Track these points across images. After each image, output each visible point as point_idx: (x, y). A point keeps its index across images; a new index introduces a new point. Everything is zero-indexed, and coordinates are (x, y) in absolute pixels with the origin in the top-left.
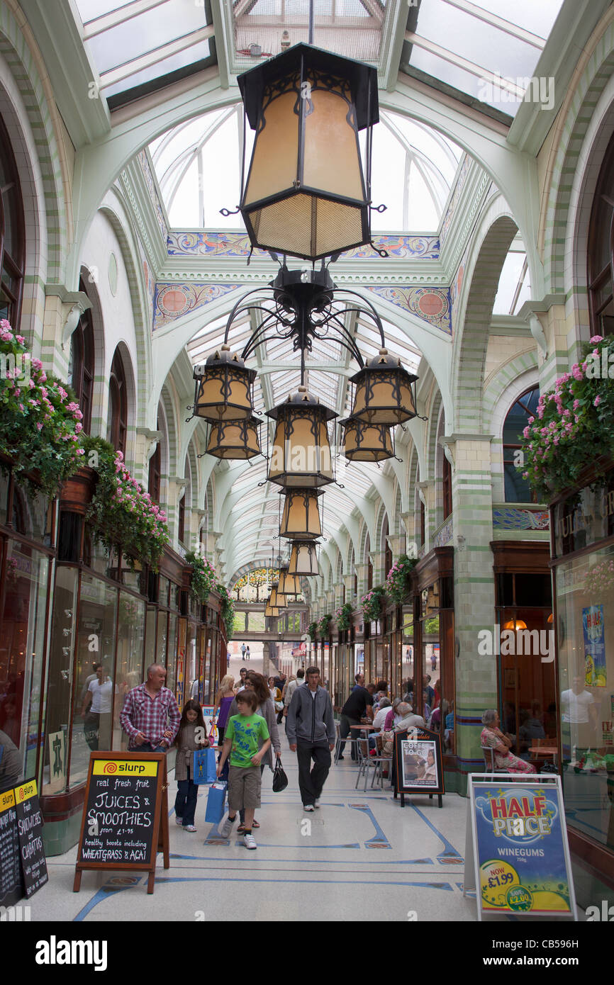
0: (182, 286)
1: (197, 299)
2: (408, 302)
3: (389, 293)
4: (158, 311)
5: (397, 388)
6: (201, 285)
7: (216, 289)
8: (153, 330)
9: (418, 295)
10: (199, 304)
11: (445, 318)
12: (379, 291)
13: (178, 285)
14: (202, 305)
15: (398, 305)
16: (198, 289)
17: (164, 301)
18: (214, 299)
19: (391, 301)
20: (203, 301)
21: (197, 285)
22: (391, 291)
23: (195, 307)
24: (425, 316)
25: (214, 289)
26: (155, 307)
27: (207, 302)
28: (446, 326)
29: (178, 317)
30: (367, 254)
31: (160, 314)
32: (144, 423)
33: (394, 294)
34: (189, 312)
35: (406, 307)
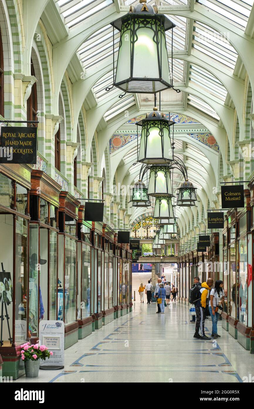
0: (120, 136)
1: (125, 141)
2: (203, 140)
3: (196, 136)
4: (111, 146)
5: (190, 194)
6: (127, 135)
7: (132, 136)
8: (110, 154)
9: (207, 137)
10: (126, 143)
11: (217, 146)
12: (192, 136)
13: (118, 135)
14: (127, 143)
15: (200, 141)
16: (126, 137)
17: (113, 142)
18: (132, 141)
19: (197, 139)
20: (128, 142)
21: (125, 135)
22: (197, 135)
23: (125, 144)
24: (209, 145)
25: (131, 136)
26: (110, 145)
27: (129, 142)
28: (217, 149)
29: (118, 148)
30: (188, 121)
31: (112, 147)
32: (109, 191)
33: (198, 137)
34: (123, 146)
35: (202, 142)
